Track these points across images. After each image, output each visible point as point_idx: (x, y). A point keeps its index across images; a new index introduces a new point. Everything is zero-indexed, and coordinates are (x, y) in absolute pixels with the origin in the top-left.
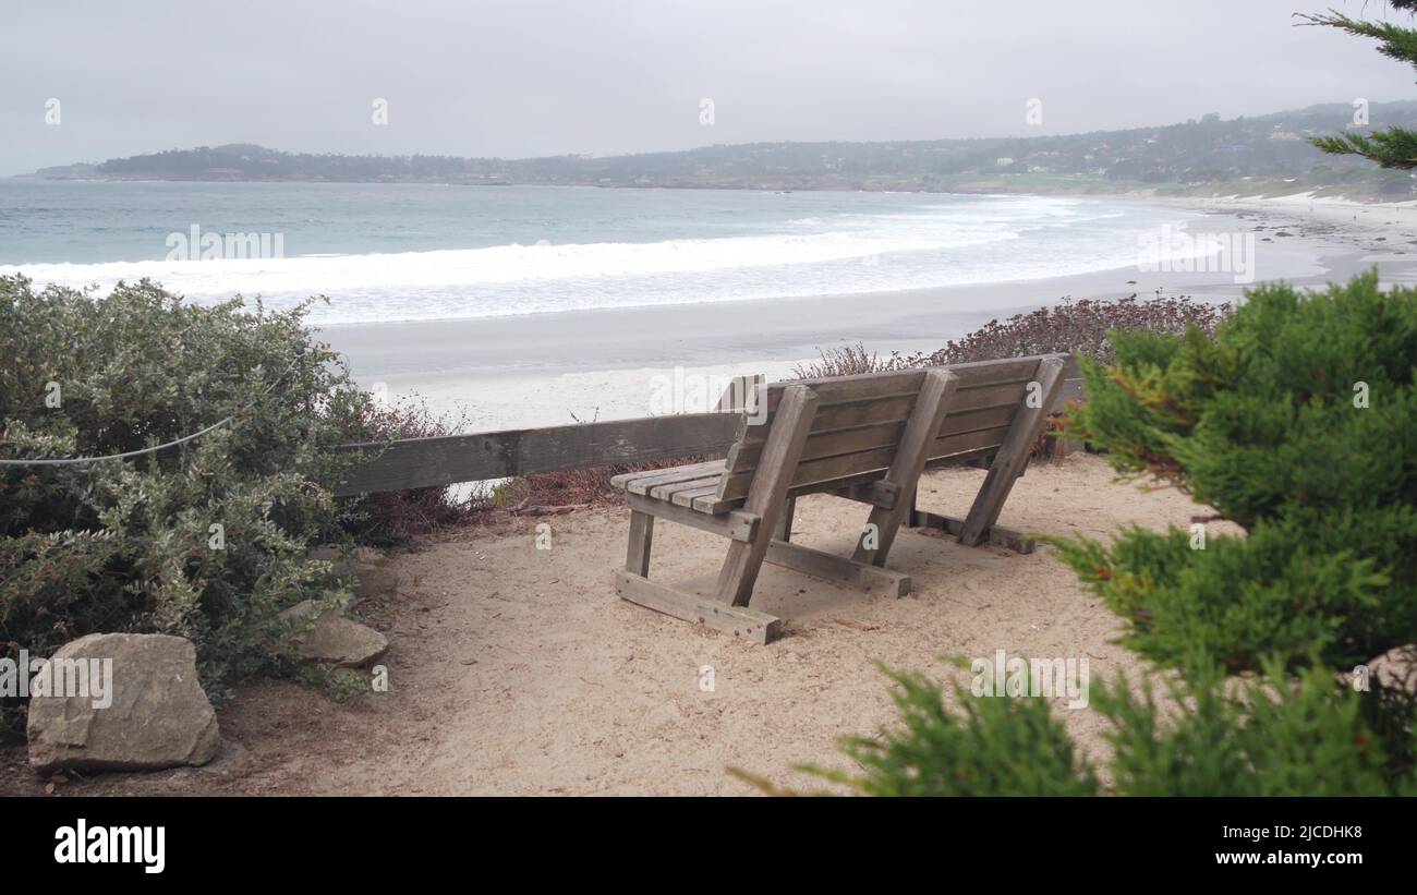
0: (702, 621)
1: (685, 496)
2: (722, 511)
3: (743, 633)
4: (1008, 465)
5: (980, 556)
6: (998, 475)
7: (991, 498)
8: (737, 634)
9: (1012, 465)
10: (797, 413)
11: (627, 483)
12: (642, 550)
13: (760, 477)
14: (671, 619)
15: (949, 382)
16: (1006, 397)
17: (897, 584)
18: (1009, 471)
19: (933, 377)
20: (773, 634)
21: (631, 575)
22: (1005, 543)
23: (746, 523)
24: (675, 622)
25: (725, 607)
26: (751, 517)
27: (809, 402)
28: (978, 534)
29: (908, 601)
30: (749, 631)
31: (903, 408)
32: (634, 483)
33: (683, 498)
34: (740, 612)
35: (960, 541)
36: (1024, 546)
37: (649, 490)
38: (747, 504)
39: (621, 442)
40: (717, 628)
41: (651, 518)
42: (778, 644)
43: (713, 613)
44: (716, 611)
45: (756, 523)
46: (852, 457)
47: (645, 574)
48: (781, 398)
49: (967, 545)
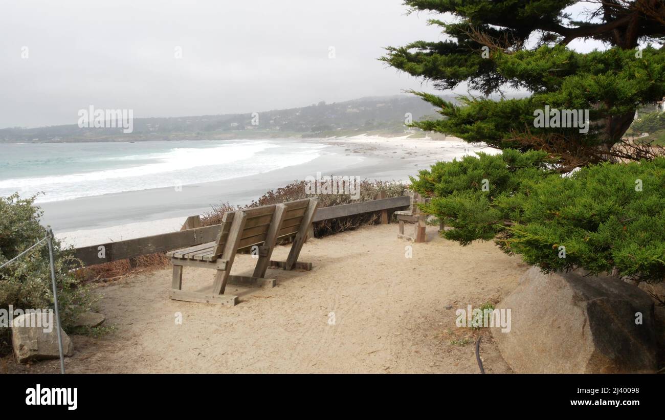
0: (208, 302)
1: (199, 256)
2: (214, 259)
3: (225, 303)
4: (301, 239)
5: (293, 273)
6: (297, 243)
7: (294, 254)
8: (223, 304)
9: (302, 238)
10: (241, 221)
11: (174, 254)
12: (179, 280)
13: (228, 245)
14: (195, 303)
15: (285, 208)
16: (299, 213)
17: (272, 282)
18: (301, 240)
19: (278, 207)
20: (237, 302)
21: (175, 290)
22: (301, 267)
23: (224, 263)
24: (197, 304)
25: (217, 295)
26: (225, 261)
27: (244, 217)
28: (291, 265)
29: (276, 288)
30: (228, 302)
31: (269, 218)
32: (177, 254)
33: (199, 257)
34: (221, 296)
35: (285, 269)
36: (309, 267)
37: (184, 255)
38: (223, 256)
39: (150, 245)
40: (214, 303)
41: (182, 267)
42: (239, 305)
43: (212, 298)
44: (213, 297)
45: (227, 262)
46: (253, 238)
47: (180, 289)
48: (234, 217)
49: (288, 270)
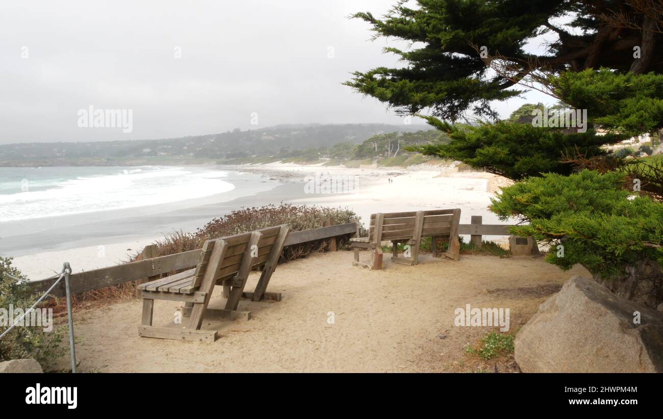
0: (184, 338)
1: (175, 288)
2: (192, 292)
3: (204, 339)
4: (270, 268)
5: (263, 304)
6: (267, 272)
7: (263, 282)
8: (201, 340)
9: (272, 268)
10: (222, 250)
11: (146, 287)
12: (148, 313)
13: (206, 277)
14: (169, 340)
15: (261, 236)
16: (270, 241)
17: (247, 315)
18: (271, 270)
19: (254, 235)
20: (217, 337)
21: (145, 326)
22: (270, 298)
23: (202, 295)
24: (171, 341)
25: (194, 330)
26: (204, 293)
27: (226, 246)
28: (260, 296)
29: (251, 321)
30: (207, 338)
31: (244, 247)
32: (150, 287)
33: (175, 289)
34: (198, 331)
35: (253, 300)
36: (278, 298)
37: (157, 288)
38: (201, 288)
39: (107, 277)
40: (191, 340)
41: (153, 300)
42: (220, 340)
43: (188, 334)
44: (190, 333)
45: (206, 294)
46: (229, 268)
47: (151, 325)
48: (214, 245)
49: (256, 301)
